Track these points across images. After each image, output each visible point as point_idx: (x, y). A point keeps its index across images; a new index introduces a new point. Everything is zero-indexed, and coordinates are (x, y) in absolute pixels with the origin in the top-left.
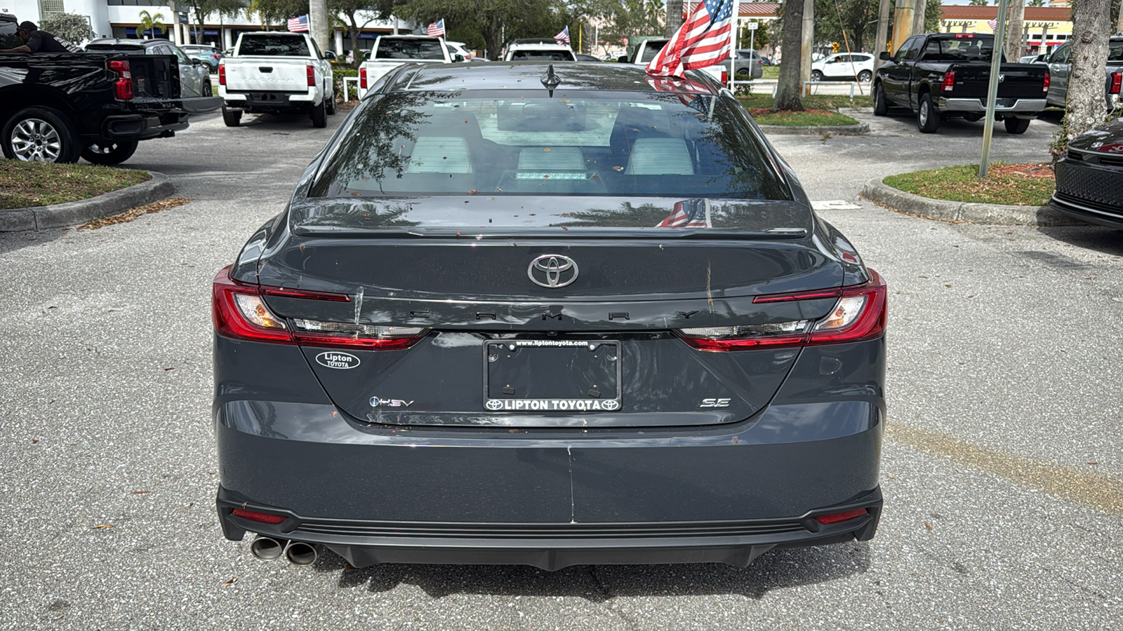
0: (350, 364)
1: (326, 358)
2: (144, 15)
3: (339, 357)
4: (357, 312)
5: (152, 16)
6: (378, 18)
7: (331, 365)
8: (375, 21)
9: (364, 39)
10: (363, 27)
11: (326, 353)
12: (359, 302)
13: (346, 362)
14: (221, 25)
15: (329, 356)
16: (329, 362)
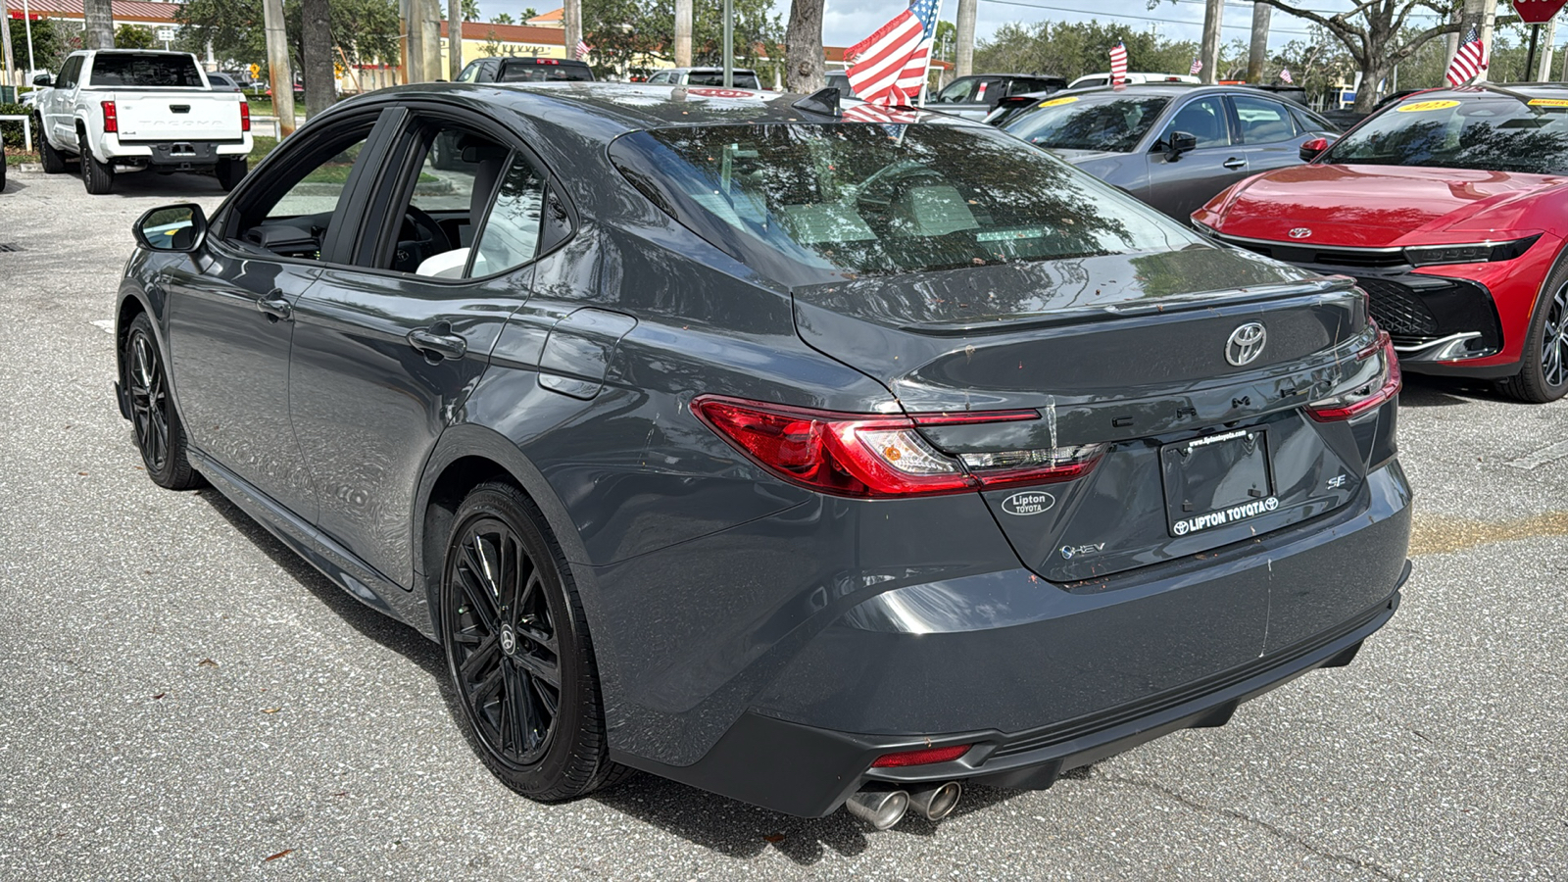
0: (1044, 506)
1: (1015, 503)
3: (1030, 498)
4: (1053, 430)
7: (1021, 511)
11: (1014, 497)
12: (1052, 418)
13: (1038, 503)
15: (1018, 500)
16: (1018, 508)
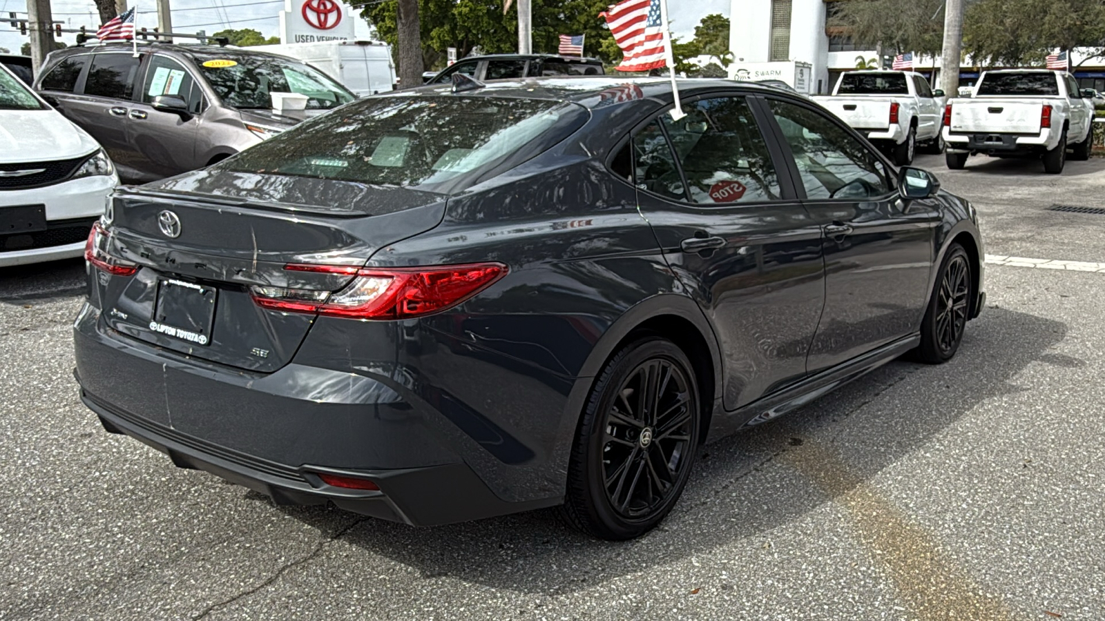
2: (859, 60)
5: (867, 61)
6: (1099, 55)
8: (1095, 58)
9: (1092, 78)
10: (1079, 66)
14: (933, 68)
